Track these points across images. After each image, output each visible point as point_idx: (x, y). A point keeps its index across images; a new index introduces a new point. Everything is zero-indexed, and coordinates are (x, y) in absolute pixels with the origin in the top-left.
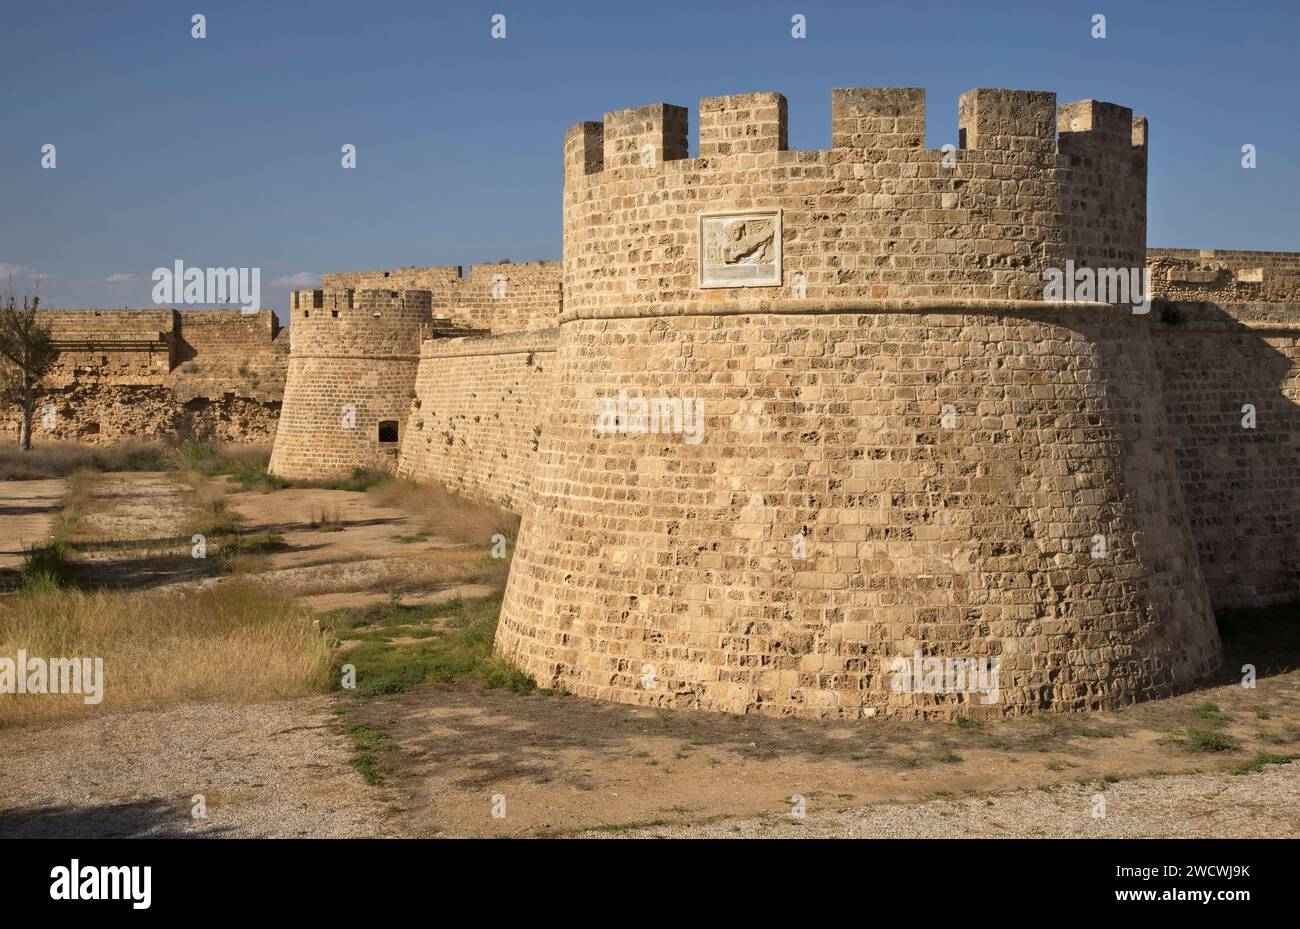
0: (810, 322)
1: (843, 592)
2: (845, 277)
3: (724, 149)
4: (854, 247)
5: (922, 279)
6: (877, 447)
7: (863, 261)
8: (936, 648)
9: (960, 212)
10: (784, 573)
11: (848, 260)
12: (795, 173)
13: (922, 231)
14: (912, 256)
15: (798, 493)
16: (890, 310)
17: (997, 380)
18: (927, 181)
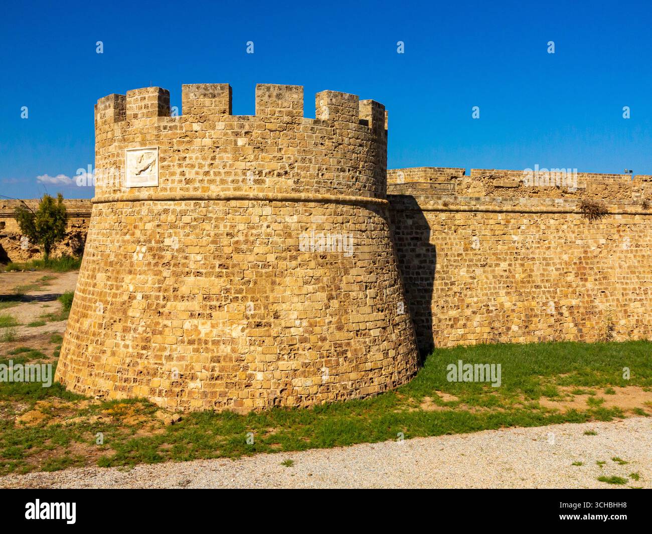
0: (170, 205)
1: (174, 346)
2: (188, 182)
3: (135, 116)
4: (193, 166)
5: (227, 183)
6: (198, 271)
7: (197, 173)
8: (218, 377)
9: (248, 148)
10: (148, 335)
11: (190, 173)
12: (165, 128)
13: (227, 157)
14: (222, 171)
15: (158, 294)
16: (209, 199)
17: (266, 236)
18: (229, 132)
